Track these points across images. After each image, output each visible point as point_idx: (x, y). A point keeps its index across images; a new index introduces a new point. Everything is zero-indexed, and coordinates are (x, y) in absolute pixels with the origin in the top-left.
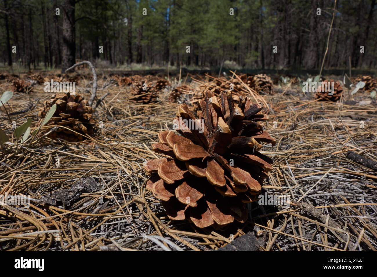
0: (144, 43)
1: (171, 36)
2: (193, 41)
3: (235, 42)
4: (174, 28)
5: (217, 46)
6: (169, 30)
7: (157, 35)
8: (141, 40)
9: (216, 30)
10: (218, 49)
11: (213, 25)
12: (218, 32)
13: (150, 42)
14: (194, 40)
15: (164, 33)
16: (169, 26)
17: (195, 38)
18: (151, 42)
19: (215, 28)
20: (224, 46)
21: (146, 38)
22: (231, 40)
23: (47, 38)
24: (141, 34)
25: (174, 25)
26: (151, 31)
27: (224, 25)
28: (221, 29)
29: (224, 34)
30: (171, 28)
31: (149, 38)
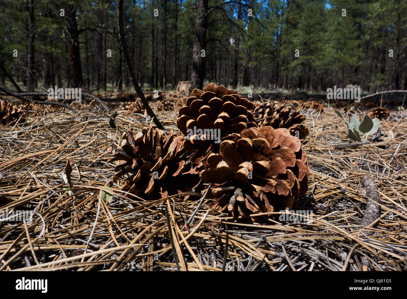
0: (252, 64)
1: (282, 57)
2: (308, 62)
3: (357, 63)
4: (285, 48)
5: (335, 67)
6: (280, 51)
7: (266, 56)
8: (249, 61)
9: (335, 50)
10: (337, 72)
11: (331, 45)
12: (337, 52)
13: (258, 63)
14: (310, 61)
15: (274, 54)
16: (280, 46)
17: (311, 59)
18: (260, 63)
19: (333, 47)
20: (343, 69)
21: (254, 59)
22: (353, 61)
23: (155, 59)
24: (249, 55)
25: (286, 45)
26: (260, 51)
27: (345, 44)
28: (341, 49)
29: (344, 54)
30: (282, 48)
31: (258, 60)
